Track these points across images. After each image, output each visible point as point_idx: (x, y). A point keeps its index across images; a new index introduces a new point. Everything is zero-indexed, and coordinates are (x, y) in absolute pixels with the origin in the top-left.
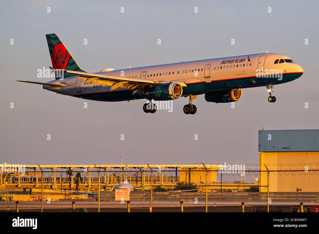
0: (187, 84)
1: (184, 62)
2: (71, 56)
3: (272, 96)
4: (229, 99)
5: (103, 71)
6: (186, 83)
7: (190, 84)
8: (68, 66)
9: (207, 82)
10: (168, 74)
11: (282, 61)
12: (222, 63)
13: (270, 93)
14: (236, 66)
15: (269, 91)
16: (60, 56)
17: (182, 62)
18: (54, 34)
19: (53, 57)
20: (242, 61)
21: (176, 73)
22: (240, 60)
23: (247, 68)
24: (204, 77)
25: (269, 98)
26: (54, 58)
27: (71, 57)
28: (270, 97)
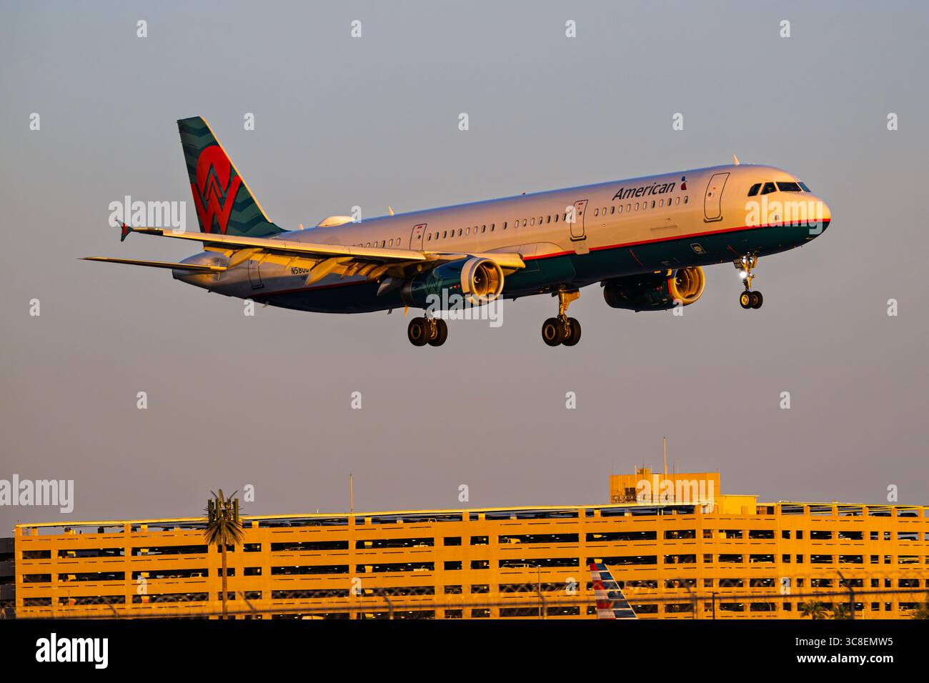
0: (526, 261)
1: (527, 193)
2: (242, 182)
3: (751, 290)
4: (664, 300)
5: (323, 225)
6: (524, 256)
7: (534, 260)
8: (233, 211)
9: (578, 253)
10: (480, 229)
11: (769, 188)
12: (616, 196)
13: (746, 282)
14: (650, 204)
15: (743, 275)
16: (215, 182)
17: (521, 194)
18: (198, 119)
19: (196, 185)
20: (665, 189)
21: (499, 227)
22: (660, 188)
23: (678, 209)
24: (571, 239)
25: (743, 297)
26: (198, 190)
27: (241, 184)
28: (746, 293)
